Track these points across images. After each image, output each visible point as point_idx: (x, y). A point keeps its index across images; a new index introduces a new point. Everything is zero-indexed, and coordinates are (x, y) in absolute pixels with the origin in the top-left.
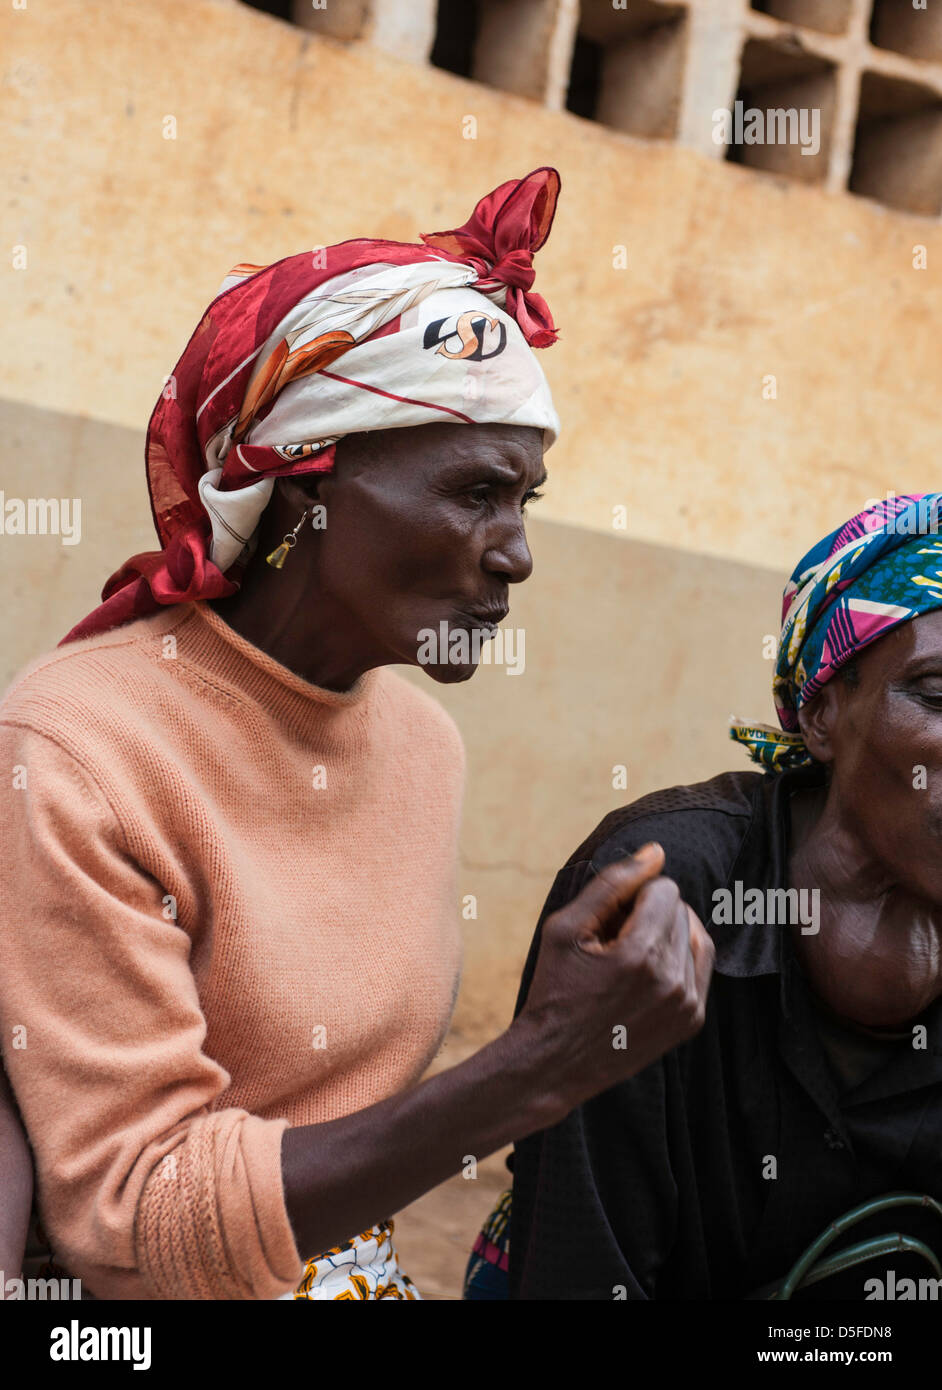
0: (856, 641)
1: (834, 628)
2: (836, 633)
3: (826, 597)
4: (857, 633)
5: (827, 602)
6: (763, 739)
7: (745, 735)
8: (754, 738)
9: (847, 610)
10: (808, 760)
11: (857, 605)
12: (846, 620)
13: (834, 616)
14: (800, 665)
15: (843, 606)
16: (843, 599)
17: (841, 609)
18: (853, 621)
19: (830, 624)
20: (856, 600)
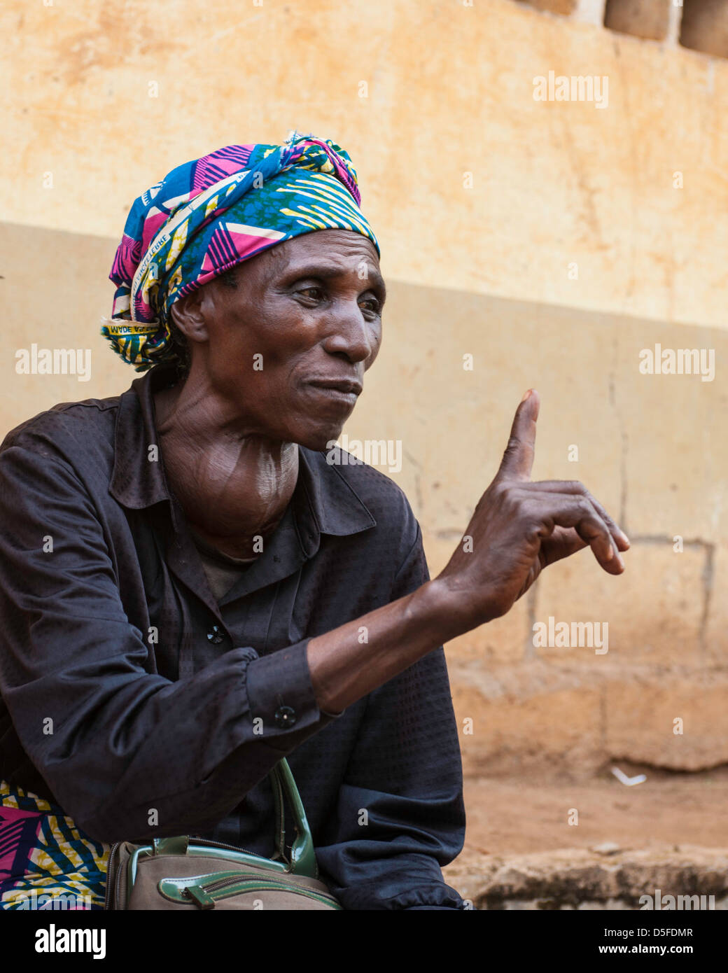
0: (237, 255)
1: (215, 244)
2: (217, 247)
3: (205, 220)
4: (238, 248)
5: (205, 224)
6: (128, 333)
7: (117, 332)
8: (123, 333)
9: (227, 232)
10: (163, 343)
11: (233, 227)
12: (226, 238)
13: (214, 235)
14: (179, 270)
15: (222, 228)
16: (220, 223)
17: (220, 231)
18: (234, 240)
19: (211, 241)
20: (233, 224)
